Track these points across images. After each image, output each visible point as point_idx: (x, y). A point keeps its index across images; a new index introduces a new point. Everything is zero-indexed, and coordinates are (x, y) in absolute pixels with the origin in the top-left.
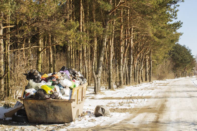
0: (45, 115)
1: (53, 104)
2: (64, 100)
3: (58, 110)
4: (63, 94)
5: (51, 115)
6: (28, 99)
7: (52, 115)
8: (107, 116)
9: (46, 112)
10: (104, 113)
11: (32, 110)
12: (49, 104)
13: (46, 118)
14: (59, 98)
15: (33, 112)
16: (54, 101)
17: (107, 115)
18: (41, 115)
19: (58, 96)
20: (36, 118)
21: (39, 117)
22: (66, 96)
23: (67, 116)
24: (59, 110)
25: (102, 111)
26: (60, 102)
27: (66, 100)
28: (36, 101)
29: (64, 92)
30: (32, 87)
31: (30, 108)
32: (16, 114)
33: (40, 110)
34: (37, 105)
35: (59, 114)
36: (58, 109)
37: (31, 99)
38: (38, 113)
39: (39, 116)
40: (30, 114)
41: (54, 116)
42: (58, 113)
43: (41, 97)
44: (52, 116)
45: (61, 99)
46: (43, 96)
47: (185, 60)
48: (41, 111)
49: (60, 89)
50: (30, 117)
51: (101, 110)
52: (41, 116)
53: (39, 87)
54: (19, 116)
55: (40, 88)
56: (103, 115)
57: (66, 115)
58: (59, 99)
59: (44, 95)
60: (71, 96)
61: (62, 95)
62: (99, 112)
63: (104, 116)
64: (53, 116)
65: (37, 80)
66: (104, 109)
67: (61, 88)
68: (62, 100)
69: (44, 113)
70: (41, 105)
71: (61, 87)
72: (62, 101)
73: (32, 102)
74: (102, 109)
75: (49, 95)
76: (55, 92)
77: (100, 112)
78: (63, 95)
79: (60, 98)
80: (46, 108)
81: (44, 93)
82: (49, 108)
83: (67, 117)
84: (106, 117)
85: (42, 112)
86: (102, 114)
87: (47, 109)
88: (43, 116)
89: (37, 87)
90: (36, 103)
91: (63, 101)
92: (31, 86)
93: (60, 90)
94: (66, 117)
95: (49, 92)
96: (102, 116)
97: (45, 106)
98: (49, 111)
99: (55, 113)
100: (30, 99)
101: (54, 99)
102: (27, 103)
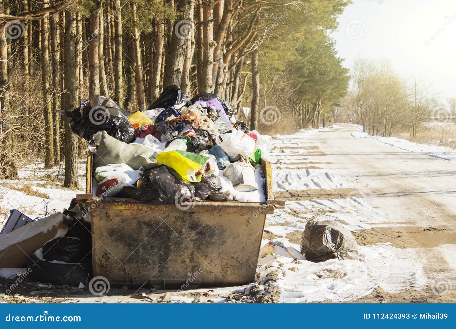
0: (160, 257)
1: (203, 218)
2: (244, 205)
3: (213, 240)
4: (238, 182)
5: (180, 256)
6: (114, 201)
7: (186, 255)
8: (350, 258)
9: (167, 248)
10: (339, 246)
11: (117, 240)
12: (186, 218)
13: (162, 268)
14: (228, 195)
15: (121, 246)
16: (211, 206)
17: (349, 253)
18: (147, 256)
19: (219, 189)
20: (124, 270)
21: (136, 265)
22: (248, 189)
23: (239, 260)
24: (215, 237)
25: (334, 240)
26: (230, 210)
27: (254, 205)
28: (145, 208)
29: (239, 175)
30: (117, 159)
31: (112, 233)
32: (39, 253)
33: (146, 238)
34: (139, 223)
35: (214, 252)
36: (212, 235)
37: (126, 203)
38: (137, 252)
39: (137, 262)
40: (106, 256)
41: (192, 260)
42: (209, 250)
43: (165, 193)
44: (184, 262)
45: (234, 200)
46: (172, 191)
47: (321, 74)
48: (148, 244)
49: (220, 163)
50: (102, 266)
51: (329, 237)
52: (144, 261)
53: (144, 159)
54: (55, 262)
55: (149, 162)
56: (336, 254)
57: (235, 256)
58: (225, 200)
59: (176, 185)
60: (265, 188)
61: (231, 185)
62: (324, 244)
63: (342, 256)
64: (187, 261)
65: (122, 133)
66: (341, 235)
67: (222, 160)
68: (240, 204)
69: (159, 250)
70: (156, 221)
71: (222, 157)
72: (239, 207)
73: (127, 213)
74: (335, 234)
75: (192, 187)
76: (210, 175)
77: (328, 243)
78: (236, 185)
79: (231, 197)
80: (170, 232)
81: (174, 180)
82: (180, 233)
83: (238, 264)
84: (346, 261)
85: (152, 247)
86: (334, 250)
87: (175, 234)
88: (151, 263)
89: (139, 157)
90: (139, 215)
91: (243, 207)
92: (114, 153)
93: (221, 168)
94: (234, 263)
95: (188, 177)
96: (334, 257)
97: (167, 228)
98: (178, 244)
99: (198, 248)
100: (124, 200)
101: (208, 199)
102: (107, 214)
